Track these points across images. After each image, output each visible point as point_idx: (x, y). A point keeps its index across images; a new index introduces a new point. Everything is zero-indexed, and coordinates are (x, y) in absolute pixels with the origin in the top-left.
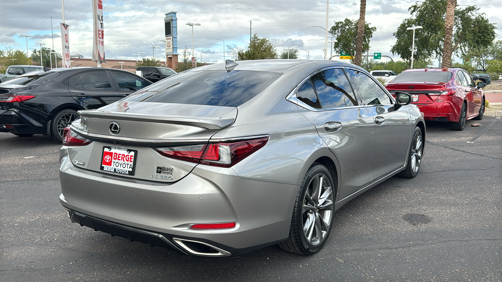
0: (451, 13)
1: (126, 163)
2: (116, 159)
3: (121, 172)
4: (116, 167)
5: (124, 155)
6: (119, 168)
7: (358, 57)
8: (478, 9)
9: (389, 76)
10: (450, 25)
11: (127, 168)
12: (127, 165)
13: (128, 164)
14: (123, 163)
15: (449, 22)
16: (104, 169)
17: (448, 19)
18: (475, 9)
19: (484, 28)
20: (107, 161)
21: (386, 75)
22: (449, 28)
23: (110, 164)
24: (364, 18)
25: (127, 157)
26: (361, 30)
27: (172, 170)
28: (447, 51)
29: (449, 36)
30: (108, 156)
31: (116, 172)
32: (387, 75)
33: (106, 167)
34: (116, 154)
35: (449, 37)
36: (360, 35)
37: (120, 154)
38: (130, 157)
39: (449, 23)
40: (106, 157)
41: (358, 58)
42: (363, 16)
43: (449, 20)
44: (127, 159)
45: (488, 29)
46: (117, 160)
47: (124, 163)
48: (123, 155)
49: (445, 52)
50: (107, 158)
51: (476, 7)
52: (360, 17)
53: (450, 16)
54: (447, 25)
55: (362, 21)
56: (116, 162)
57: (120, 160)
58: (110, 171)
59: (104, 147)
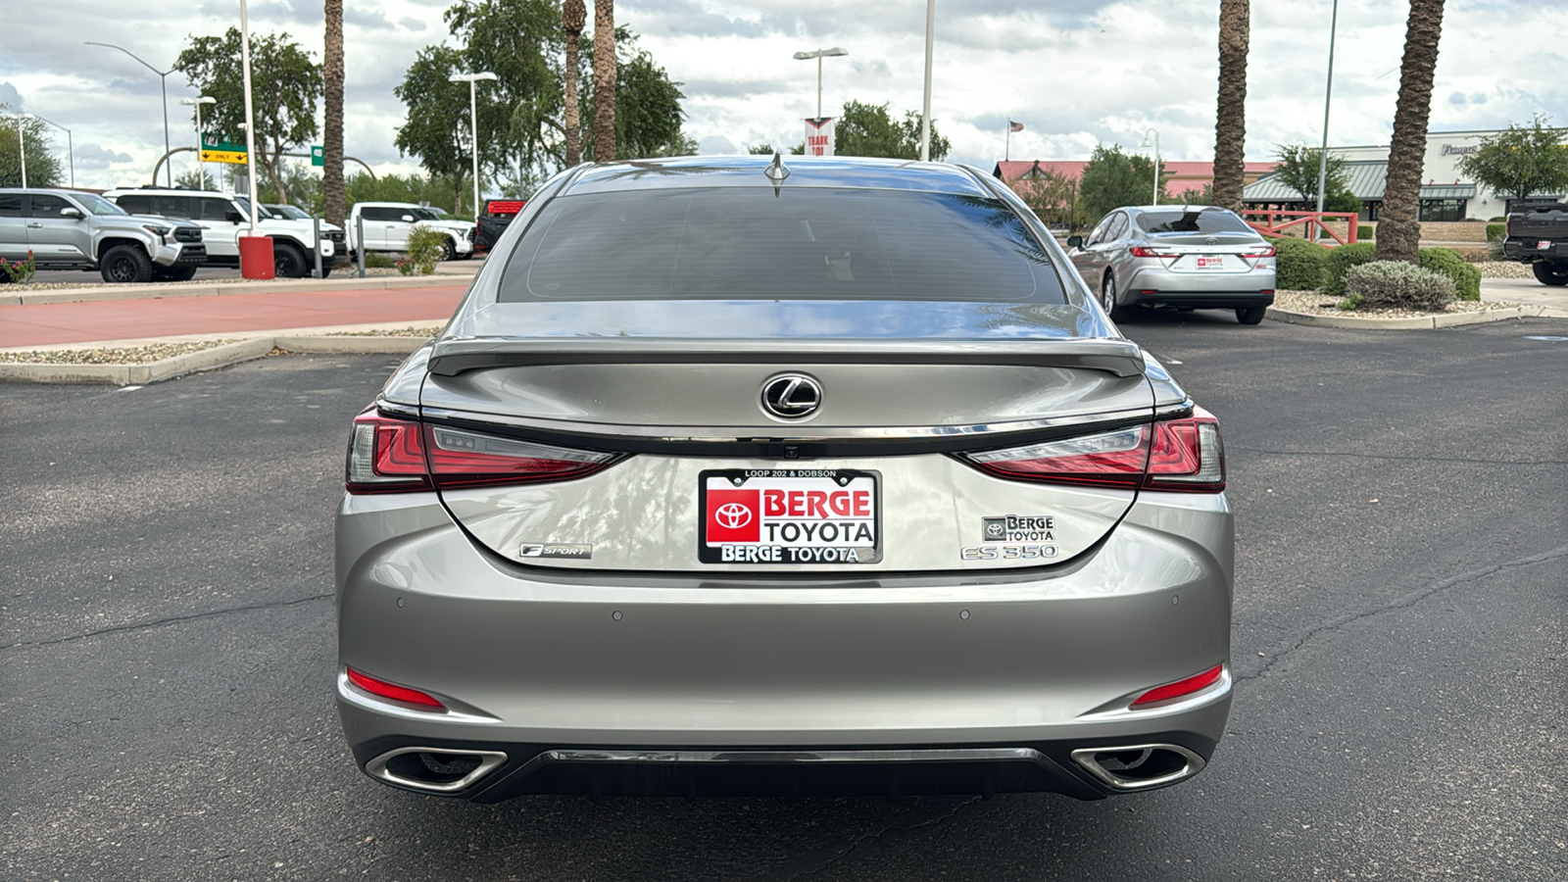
0: (605, 43)
1: (837, 524)
2: (781, 512)
3: (818, 559)
4: (786, 544)
5: (822, 495)
6: (802, 541)
7: (333, 156)
8: (636, 38)
9: (415, 221)
10: (607, 76)
11: (847, 539)
12: (842, 530)
13: (847, 526)
14: (821, 523)
15: (604, 68)
16: (724, 558)
17: (601, 60)
18: (628, 37)
19: (656, 94)
20: (734, 525)
21: (405, 217)
22: (605, 85)
23: (751, 533)
24: (341, 31)
25: (838, 500)
26: (334, 69)
27: (1048, 523)
28: (604, 152)
29: (607, 108)
30: (734, 506)
31: (793, 559)
32: (410, 218)
33: (731, 550)
34: (780, 494)
35: (607, 113)
36: (333, 87)
37: (801, 494)
38: (851, 497)
39: (605, 71)
40: (721, 510)
41: (333, 162)
42: (337, 24)
43: (603, 62)
44: (841, 507)
45: (664, 97)
46: (786, 516)
47: (825, 522)
48: (810, 494)
49: (599, 156)
50: (730, 514)
51: (630, 31)
52: (327, 29)
53: (605, 50)
54: (600, 78)
55: (334, 42)
56: (783, 524)
57: (801, 513)
58: (761, 562)
59: (704, 476)
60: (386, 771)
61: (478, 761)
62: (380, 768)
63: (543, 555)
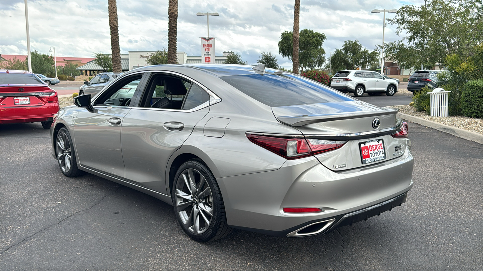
1: (379, 151)
3: (378, 160)
4: (374, 157)
5: (376, 145)
6: (375, 157)
11: (381, 154)
12: (380, 152)
13: (381, 151)
14: (377, 152)
16: (367, 162)
20: (366, 155)
25: (379, 146)
27: (401, 146)
30: (365, 150)
31: (375, 160)
33: (367, 160)
34: (371, 146)
37: (374, 146)
38: (380, 145)
40: (364, 151)
44: (379, 148)
46: (373, 151)
50: (365, 152)
56: (372, 153)
57: (374, 150)
58: (372, 162)
59: (360, 144)
60: (297, 234)
61: (327, 223)
62: (295, 233)
63: (338, 168)
